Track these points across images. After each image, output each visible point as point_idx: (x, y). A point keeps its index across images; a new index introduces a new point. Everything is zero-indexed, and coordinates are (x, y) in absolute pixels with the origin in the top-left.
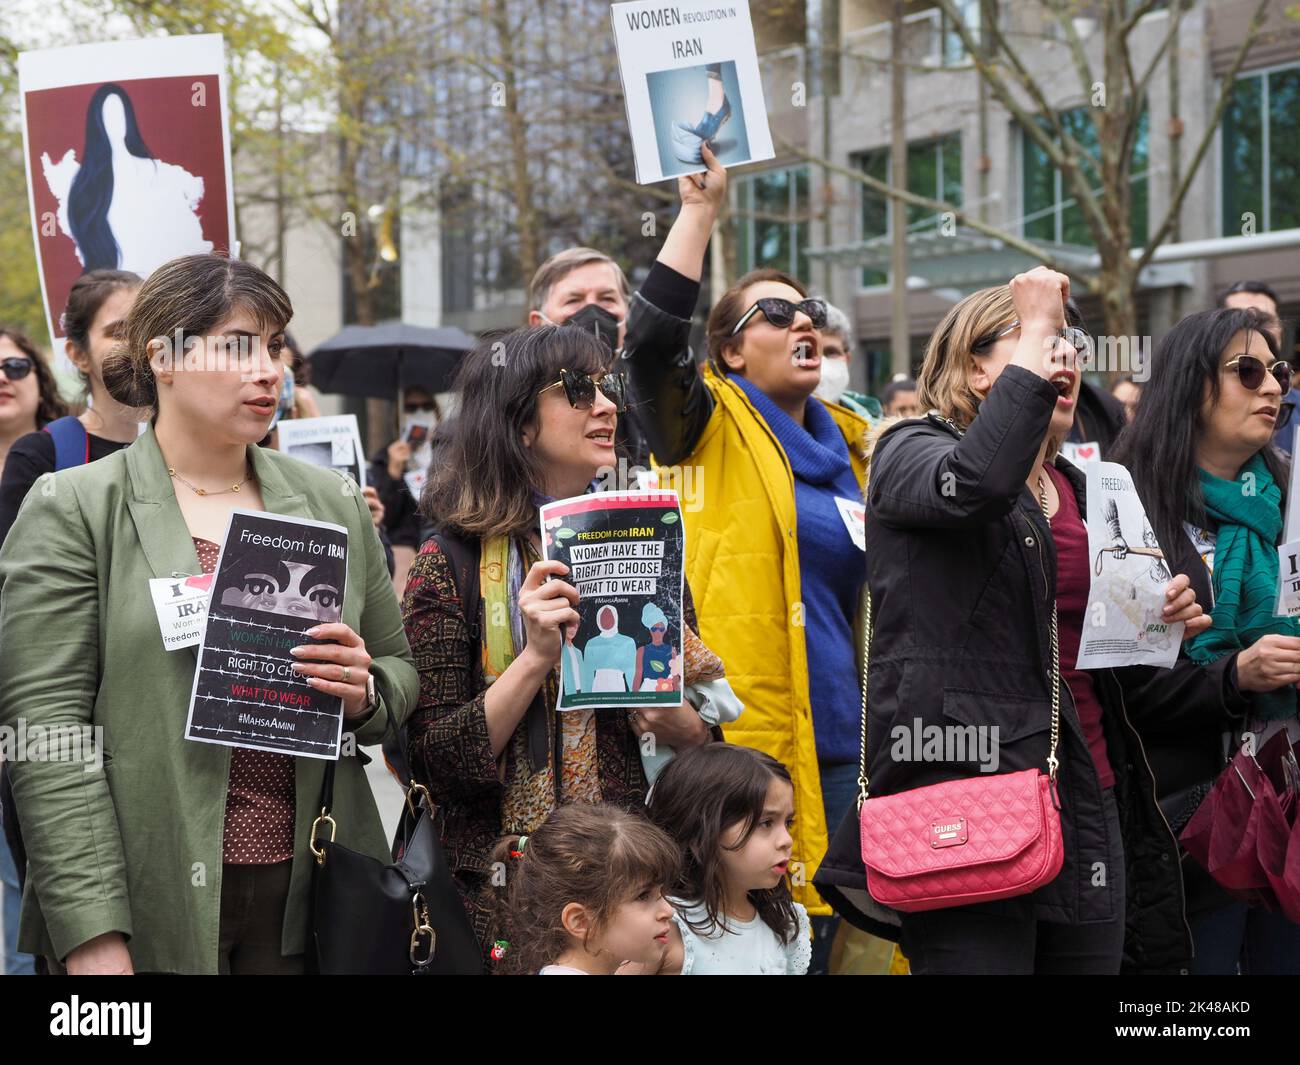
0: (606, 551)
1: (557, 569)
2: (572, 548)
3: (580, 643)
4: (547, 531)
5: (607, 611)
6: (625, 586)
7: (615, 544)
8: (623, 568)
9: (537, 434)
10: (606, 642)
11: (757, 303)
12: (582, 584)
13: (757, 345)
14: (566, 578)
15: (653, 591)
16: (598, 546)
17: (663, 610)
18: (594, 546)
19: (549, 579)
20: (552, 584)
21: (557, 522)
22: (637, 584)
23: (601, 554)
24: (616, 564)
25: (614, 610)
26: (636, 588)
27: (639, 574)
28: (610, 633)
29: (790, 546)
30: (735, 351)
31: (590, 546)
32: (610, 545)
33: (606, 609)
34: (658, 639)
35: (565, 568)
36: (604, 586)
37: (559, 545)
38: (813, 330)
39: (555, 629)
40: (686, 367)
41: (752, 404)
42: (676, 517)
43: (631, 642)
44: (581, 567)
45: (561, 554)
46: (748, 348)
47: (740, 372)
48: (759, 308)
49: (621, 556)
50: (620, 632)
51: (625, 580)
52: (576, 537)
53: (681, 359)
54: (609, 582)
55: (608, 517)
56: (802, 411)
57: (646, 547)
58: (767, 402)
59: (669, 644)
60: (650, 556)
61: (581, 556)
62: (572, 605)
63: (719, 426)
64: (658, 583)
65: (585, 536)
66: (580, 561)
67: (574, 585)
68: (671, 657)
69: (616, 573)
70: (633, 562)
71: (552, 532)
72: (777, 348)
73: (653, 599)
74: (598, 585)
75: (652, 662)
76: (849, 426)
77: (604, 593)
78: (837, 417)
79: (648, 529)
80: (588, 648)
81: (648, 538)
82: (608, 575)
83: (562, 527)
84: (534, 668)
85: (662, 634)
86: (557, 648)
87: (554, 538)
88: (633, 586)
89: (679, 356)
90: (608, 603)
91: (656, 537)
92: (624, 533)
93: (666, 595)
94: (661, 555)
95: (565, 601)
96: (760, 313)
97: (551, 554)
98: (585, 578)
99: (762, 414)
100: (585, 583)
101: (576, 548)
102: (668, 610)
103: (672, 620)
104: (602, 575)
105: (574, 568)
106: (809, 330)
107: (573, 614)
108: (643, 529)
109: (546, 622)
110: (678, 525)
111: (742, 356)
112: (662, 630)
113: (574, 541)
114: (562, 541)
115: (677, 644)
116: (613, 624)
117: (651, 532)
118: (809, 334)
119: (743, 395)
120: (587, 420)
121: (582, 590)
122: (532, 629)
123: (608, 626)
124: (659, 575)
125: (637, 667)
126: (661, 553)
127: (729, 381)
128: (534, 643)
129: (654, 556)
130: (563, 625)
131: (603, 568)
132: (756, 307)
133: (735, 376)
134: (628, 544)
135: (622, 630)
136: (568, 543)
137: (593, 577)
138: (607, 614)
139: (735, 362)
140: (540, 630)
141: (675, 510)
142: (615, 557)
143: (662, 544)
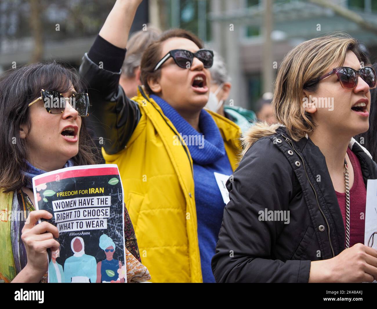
0: (75, 203)
1: (45, 215)
2: (53, 202)
3: (61, 261)
4: (37, 192)
5: (77, 241)
6: (88, 225)
7: (80, 198)
8: (86, 213)
9: (29, 130)
10: (78, 260)
11: (170, 52)
12: (61, 224)
13: (169, 78)
14: (51, 221)
15: (105, 227)
16: (70, 200)
17: (112, 238)
18: (67, 200)
19: (40, 222)
20: (42, 225)
21: (43, 186)
22: (95, 223)
23: (72, 205)
24: (82, 211)
25: (81, 240)
26: (95, 225)
27: (96, 217)
28: (80, 254)
29: (191, 204)
30: (156, 81)
31: (65, 201)
32: (77, 199)
33: (77, 239)
34: (110, 257)
35: (49, 215)
36: (75, 225)
37: (46, 200)
38: (204, 69)
39: (44, 252)
40: (116, 101)
41: (165, 114)
42: (117, 181)
43: (93, 259)
44: (60, 213)
45: (47, 206)
46: (163, 80)
47: (159, 94)
48: (171, 56)
49: (85, 206)
50: (85, 254)
51: (87, 221)
52: (56, 195)
53: (113, 96)
54: (77, 223)
55: (75, 182)
56: (197, 119)
57: (100, 200)
58: (174, 113)
59: (117, 259)
60: (102, 205)
61: (59, 207)
62: (54, 237)
63: (143, 130)
64: (108, 222)
65: (61, 194)
66: (58, 209)
67: (56, 225)
68: (118, 268)
69: (82, 217)
70: (92, 209)
71: (40, 192)
72: (182, 81)
73: (105, 232)
74: (71, 224)
75: (106, 271)
76: (228, 129)
77: (75, 229)
78: (220, 123)
79: (101, 189)
80: (66, 264)
81: (101, 194)
82: (77, 218)
83: (47, 189)
84: (31, 277)
85: (112, 253)
86: (46, 264)
87: (42, 197)
88: (93, 224)
89: (112, 94)
90: (77, 236)
91: (106, 194)
92: (86, 192)
93: (114, 229)
94: (109, 204)
95: (50, 235)
96: (171, 59)
97: (41, 206)
98: (62, 220)
99: (172, 121)
100: (62, 223)
101: (56, 202)
102: (115, 238)
103: (118, 245)
104: (73, 218)
105: (55, 214)
106: (202, 70)
107: (55, 243)
108: (97, 189)
109: (38, 248)
110: (119, 185)
111: (160, 85)
112: (112, 251)
113: (55, 198)
114: (47, 198)
115: (122, 259)
116: (82, 248)
117: (102, 190)
118: (202, 72)
119: (159, 108)
120: (60, 120)
121: (61, 228)
122: (30, 252)
123: (78, 250)
124: (109, 216)
125: (98, 274)
126: (109, 203)
127: (152, 100)
128: (32, 261)
129: (105, 205)
130: (50, 250)
131: (73, 214)
132: (169, 55)
133: (155, 97)
134: (89, 198)
135: (87, 252)
136: (51, 199)
137: (67, 220)
138: (77, 242)
139: (156, 88)
140: (34, 254)
141: (117, 177)
142: (80, 206)
143: (109, 198)
